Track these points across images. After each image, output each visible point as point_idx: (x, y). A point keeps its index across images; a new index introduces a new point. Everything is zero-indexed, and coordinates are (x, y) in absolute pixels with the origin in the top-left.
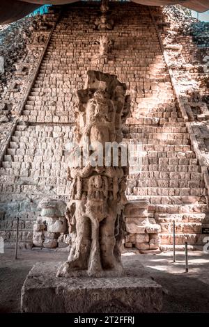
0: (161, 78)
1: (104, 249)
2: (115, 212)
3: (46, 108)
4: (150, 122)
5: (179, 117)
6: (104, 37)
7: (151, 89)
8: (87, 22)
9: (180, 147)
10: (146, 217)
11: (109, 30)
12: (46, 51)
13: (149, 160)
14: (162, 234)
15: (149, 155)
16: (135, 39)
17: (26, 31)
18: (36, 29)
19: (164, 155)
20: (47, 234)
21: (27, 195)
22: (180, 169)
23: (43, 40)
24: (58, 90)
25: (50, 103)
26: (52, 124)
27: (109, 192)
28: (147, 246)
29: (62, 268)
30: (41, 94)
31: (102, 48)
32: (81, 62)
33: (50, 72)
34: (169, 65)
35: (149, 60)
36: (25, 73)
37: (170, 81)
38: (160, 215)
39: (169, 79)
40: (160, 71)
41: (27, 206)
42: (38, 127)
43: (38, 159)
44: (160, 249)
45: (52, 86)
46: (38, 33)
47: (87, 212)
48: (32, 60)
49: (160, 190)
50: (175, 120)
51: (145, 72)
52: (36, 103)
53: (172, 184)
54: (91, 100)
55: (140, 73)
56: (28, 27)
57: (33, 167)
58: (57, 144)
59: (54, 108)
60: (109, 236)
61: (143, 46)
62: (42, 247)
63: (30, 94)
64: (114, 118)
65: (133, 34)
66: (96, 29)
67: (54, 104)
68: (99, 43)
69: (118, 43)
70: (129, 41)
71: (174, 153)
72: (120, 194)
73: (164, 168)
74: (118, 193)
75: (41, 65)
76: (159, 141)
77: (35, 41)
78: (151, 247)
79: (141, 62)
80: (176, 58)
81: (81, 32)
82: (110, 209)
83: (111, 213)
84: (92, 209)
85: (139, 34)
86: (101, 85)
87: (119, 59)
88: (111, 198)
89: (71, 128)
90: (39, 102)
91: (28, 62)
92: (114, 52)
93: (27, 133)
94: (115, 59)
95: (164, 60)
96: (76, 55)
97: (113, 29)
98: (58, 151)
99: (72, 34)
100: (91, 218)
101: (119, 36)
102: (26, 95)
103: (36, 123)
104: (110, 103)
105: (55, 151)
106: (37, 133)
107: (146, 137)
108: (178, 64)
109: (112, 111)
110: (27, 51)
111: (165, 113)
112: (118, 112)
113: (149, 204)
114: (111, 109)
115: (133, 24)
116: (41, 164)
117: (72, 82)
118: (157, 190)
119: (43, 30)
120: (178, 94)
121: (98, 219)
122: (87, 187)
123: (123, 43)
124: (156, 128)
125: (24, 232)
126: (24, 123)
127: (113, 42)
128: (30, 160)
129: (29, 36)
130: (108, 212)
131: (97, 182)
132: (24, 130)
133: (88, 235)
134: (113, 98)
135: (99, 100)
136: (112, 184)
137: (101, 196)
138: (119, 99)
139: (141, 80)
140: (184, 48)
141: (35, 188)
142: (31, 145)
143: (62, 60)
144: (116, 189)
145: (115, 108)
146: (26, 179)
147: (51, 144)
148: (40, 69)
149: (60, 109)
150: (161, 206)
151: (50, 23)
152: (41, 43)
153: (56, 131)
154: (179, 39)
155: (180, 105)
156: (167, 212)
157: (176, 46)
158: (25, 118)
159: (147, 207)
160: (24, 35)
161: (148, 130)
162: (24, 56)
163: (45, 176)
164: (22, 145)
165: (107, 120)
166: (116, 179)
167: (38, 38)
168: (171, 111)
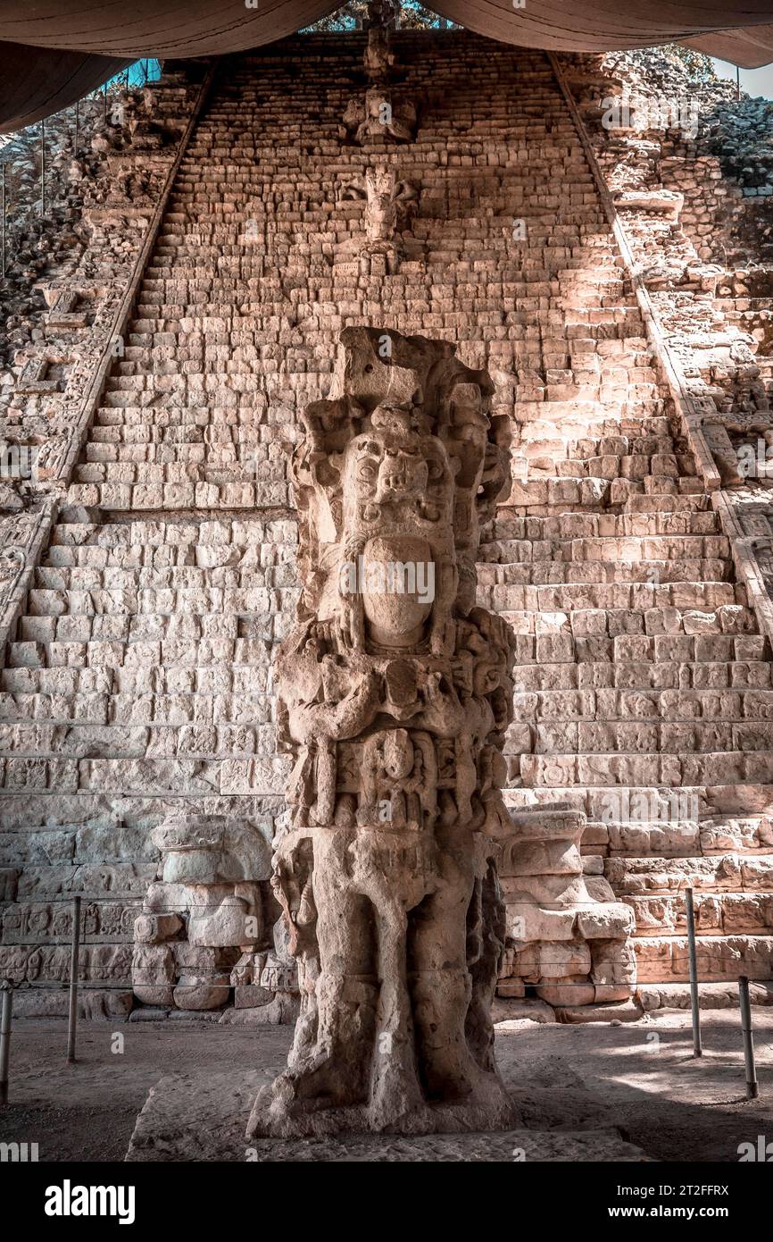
0: (609, 322)
1: (430, 1019)
2: (465, 871)
3: (166, 453)
4: (572, 496)
5: (683, 473)
6: (380, 171)
7: (569, 366)
8: (314, 116)
9: (694, 592)
10: (574, 875)
11: (399, 141)
12: (162, 231)
13: (575, 647)
14: (643, 942)
15: (577, 626)
16: (501, 173)
17: (80, 156)
18: (117, 147)
19: (633, 624)
20: (189, 954)
21: (103, 801)
22: (697, 678)
23: (145, 188)
24: (211, 379)
25: (181, 431)
26: (192, 514)
27: (440, 792)
28: (584, 992)
29: (266, 1100)
30: (147, 396)
31: (375, 213)
32: (296, 268)
33: (177, 310)
34: (635, 270)
35: (560, 252)
36: (79, 318)
37: (645, 335)
38: (631, 862)
39: (637, 326)
40: (602, 294)
41: (104, 844)
42: (138, 528)
43: (142, 653)
44: (636, 1000)
45: (186, 367)
46: (127, 161)
47: (360, 874)
48: (106, 266)
49: (622, 763)
50: (669, 484)
51: (543, 301)
52: (127, 432)
53: (672, 737)
54: (360, 439)
55: (528, 304)
56: (88, 140)
57: (125, 684)
58: (215, 594)
59: (196, 452)
60: (447, 966)
61: (533, 200)
62: (172, 1005)
63: (103, 401)
64: (450, 507)
65: (493, 154)
66: (351, 140)
67: (200, 435)
68: (363, 195)
69: (433, 194)
70: (478, 181)
71: (671, 613)
72: (484, 801)
73: (637, 674)
74: (476, 794)
75: (141, 286)
76: (610, 568)
77: (115, 195)
78: (600, 993)
79: (528, 262)
80: (662, 243)
81: (294, 152)
82: (448, 859)
83: (453, 873)
84: (379, 861)
85: (515, 156)
86: (398, 381)
87: (443, 255)
88: (449, 815)
89: (265, 529)
90: (141, 430)
91: (90, 276)
92: (422, 226)
93: (96, 554)
94: (425, 254)
95: (616, 251)
96: (276, 245)
97: (413, 138)
98: (220, 621)
99: (257, 161)
100: (377, 897)
101: (439, 164)
102: (88, 405)
103: (131, 514)
104: (434, 449)
105: (207, 620)
106: (136, 550)
107: (561, 553)
108: (671, 266)
109: (442, 480)
110: (87, 233)
111: (629, 459)
112: (464, 481)
113: (585, 822)
114: (438, 475)
115: (488, 116)
116: (153, 673)
117: (265, 349)
118: (613, 765)
119: (147, 150)
120: (677, 381)
121: (404, 902)
122: (357, 777)
123: (453, 192)
124: (595, 517)
125: (95, 951)
126: (84, 515)
127: (417, 187)
128: (112, 659)
129: (93, 173)
130: (441, 873)
131: (392, 758)
132: (85, 541)
133: (364, 966)
134: (442, 430)
135: (390, 440)
136: (450, 762)
137: (413, 813)
138: (468, 433)
139: (531, 331)
140: (690, 202)
141: (134, 769)
142: (115, 597)
143: (221, 262)
144: (466, 780)
145: (451, 468)
146: (101, 734)
147: (190, 594)
148: (138, 299)
149: (222, 454)
150: (632, 825)
151: (171, 122)
152: (137, 200)
153: (211, 543)
154: (670, 170)
155: (686, 426)
156: (655, 851)
157: (660, 196)
158: (89, 495)
159: (578, 834)
160: (74, 171)
161: (567, 528)
162: (74, 253)
163: (173, 721)
164: (77, 599)
165: (424, 515)
166: (466, 740)
167: (128, 181)
168: (653, 449)
